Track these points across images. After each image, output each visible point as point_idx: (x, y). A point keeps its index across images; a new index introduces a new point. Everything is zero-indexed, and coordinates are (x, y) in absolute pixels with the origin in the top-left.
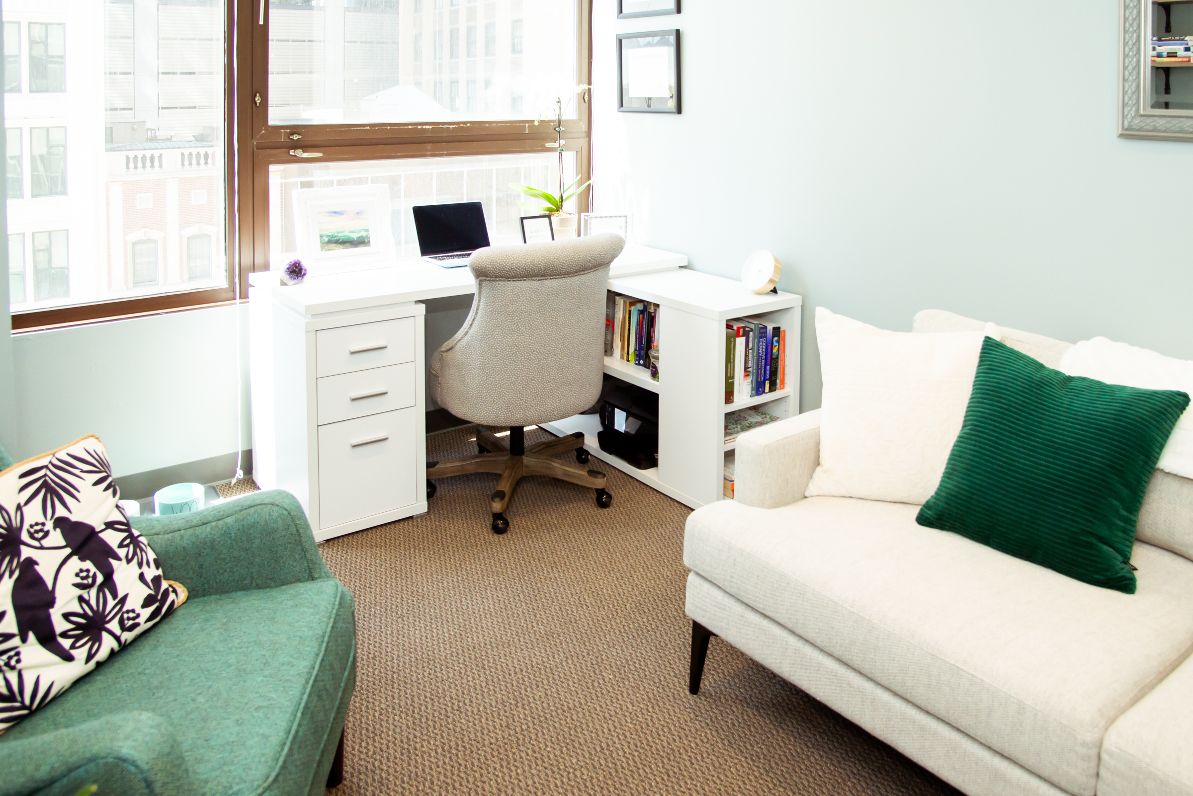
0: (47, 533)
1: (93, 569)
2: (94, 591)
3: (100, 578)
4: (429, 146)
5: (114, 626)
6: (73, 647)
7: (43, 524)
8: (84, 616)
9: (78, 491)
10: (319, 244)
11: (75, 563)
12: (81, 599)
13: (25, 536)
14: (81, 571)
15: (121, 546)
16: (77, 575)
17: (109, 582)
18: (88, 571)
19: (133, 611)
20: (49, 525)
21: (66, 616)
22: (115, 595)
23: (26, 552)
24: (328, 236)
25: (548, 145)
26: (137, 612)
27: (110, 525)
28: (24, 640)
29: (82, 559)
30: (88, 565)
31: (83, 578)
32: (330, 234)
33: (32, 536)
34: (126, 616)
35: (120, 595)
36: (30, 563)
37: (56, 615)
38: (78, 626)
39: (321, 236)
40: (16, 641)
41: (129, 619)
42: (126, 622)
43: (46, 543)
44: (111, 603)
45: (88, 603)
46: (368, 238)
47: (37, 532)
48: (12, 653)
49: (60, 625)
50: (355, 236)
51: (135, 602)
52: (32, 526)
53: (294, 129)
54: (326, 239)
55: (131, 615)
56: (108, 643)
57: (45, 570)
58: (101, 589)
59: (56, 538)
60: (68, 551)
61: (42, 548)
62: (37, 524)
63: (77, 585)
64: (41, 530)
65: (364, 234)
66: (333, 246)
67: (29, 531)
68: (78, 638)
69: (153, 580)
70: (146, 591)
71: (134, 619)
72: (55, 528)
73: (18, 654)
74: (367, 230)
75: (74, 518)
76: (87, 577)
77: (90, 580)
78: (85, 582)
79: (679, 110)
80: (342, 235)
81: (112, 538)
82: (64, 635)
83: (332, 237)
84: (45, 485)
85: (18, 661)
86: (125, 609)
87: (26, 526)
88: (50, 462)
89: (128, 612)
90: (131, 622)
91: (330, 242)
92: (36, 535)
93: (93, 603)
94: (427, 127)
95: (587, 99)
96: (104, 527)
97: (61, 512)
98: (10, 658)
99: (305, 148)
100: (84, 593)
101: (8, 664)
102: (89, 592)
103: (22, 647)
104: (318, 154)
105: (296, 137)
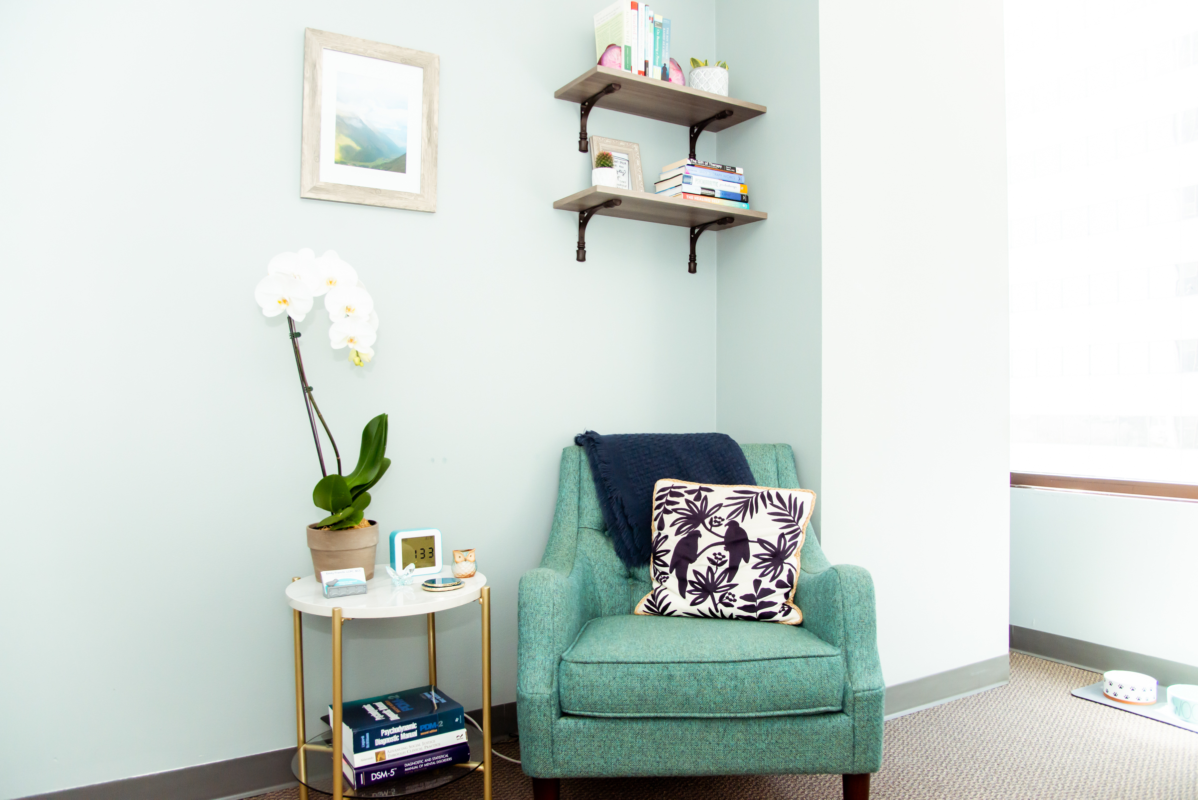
0: (720, 525)
1: (728, 557)
2: (721, 569)
3: (727, 565)
5: (717, 596)
6: (690, 592)
7: (723, 520)
8: (706, 579)
9: (757, 512)
11: (721, 549)
12: (710, 569)
13: (707, 521)
14: (720, 554)
15: (757, 556)
16: (715, 554)
17: (733, 570)
18: (724, 557)
19: (734, 596)
20: (726, 521)
21: (696, 573)
22: (729, 581)
23: (701, 528)
26: (735, 598)
27: (761, 542)
28: (671, 572)
29: (726, 549)
30: (727, 554)
31: (716, 558)
33: (711, 523)
34: (727, 595)
35: (732, 582)
36: (698, 534)
37: (691, 567)
38: (700, 583)
40: (667, 570)
41: (727, 598)
42: (725, 598)
43: (714, 529)
44: (725, 583)
45: (713, 575)
47: (716, 521)
48: (666, 576)
49: (690, 576)
51: (738, 592)
52: (716, 517)
55: (730, 597)
56: (706, 606)
57: (702, 543)
58: (725, 571)
59: (722, 530)
60: (723, 540)
61: (710, 530)
62: (720, 518)
63: (709, 559)
64: (719, 522)
67: (712, 519)
68: (697, 589)
69: (763, 589)
70: (751, 590)
71: (731, 600)
72: (726, 526)
73: (668, 578)
75: (742, 526)
76: (720, 559)
77: (719, 562)
78: (716, 561)
81: (755, 549)
82: (692, 583)
84: (746, 502)
85: (665, 581)
86: (729, 591)
87: (713, 516)
88: (762, 493)
89: (730, 594)
90: (727, 601)
92: (713, 523)
93: (716, 576)
96: (756, 540)
97: (738, 519)
98: (664, 577)
100: (714, 568)
101: (661, 579)
102: (717, 568)
103: (670, 575)
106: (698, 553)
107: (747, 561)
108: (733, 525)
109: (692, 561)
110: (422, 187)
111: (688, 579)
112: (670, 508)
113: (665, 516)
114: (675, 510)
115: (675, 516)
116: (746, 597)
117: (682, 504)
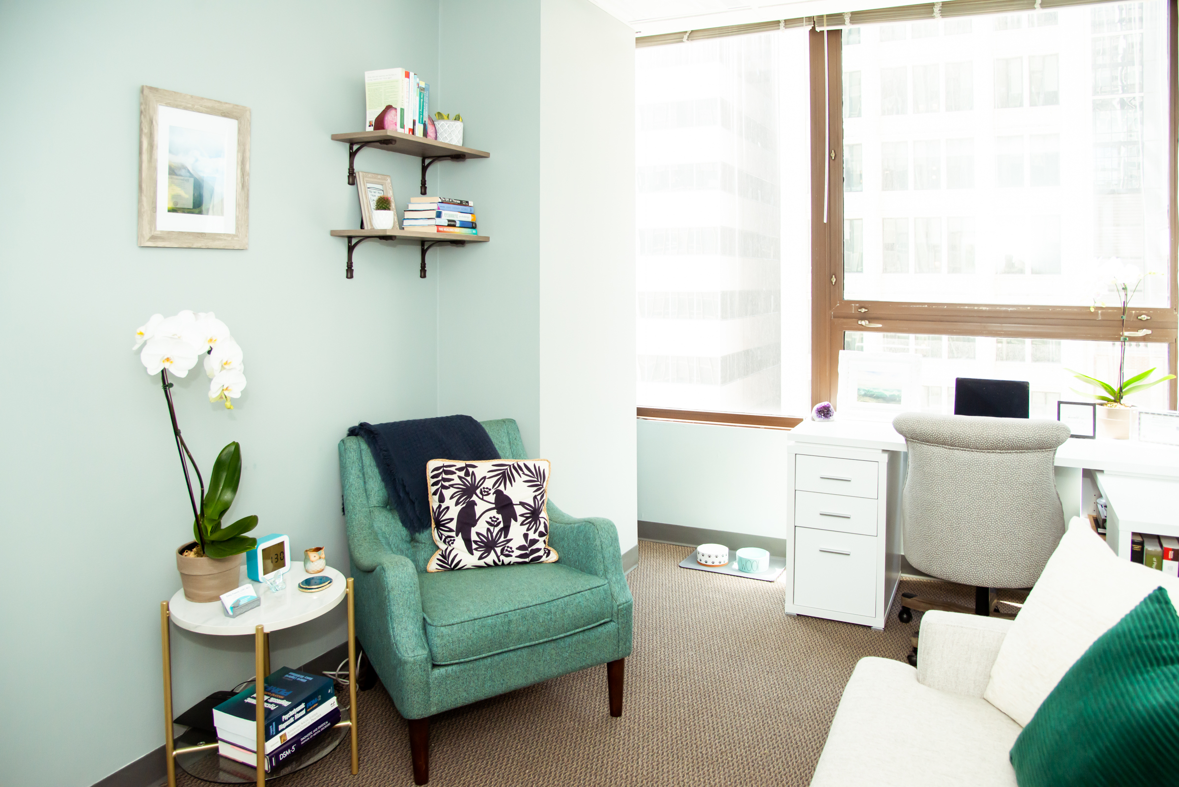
0: (489, 494)
1: (501, 519)
2: (497, 529)
3: (501, 525)
5: (498, 550)
6: (476, 549)
7: (490, 490)
8: (487, 538)
9: (515, 481)
10: (855, 395)
11: (494, 513)
12: (488, 530)
13: (478, 491)
14: (494, 517)
15: (522, 515)
16: (491, 518)
17: (506, 529)
18: (498, 519)
19: (511, 548)
20: (493, 491)
21: (478, 534)
22: (506, 536)
23: (474, 498)
24: (864, 390)
26: (513, 549)
27: (522, 504)
28: (457, 535)
29: (498, 513)
30: (500, 516)
31: (492, 521)
32: (867, 389)
33: (481, 493)
34: (506, 548)
35: (508, 538)
36: (474, 504)
37: (474, 530)
38: (482, 541)
39: (859, 389)
40: (453, 534)
41: (507, 550)
42: (505, 551)
43: (485, 498)
44: (502, 539)
45: (492, 534)
46: (902, 396)
47: (485, 491)
48: (452, 539)
49: (474, 537)
50: (888, 394)
51: (514, 545)
52: (484, 488)
53: (862, 304)
54: (863, 393)
55: (509, 549)
56: (491, 558)
57: (478, 510)
58: (501, 530)
59: (492, 498)
60: (494, 506)
61: (482, 499)
62: (487, 488)
63: (488, 522)
64: (487, 492)
65: (896, 393)
66: (867, 399)
67: (481, 489)
68: (480, 547)
69: (530, 540)
70: (523, 542)
71: (509, 552)
72: (493, 494)
73: (454, 540)
74: (899, 391)
75: (505, 493)
76: (496, 521)
77: (496, 523)
78: (493, 523)
80: (877, 391)
81: (519, 510)
82: (476, 542)
83: (868, 391)
84: (504, 474)
85: (453, 543)
86: (507, 545)
87: (482, 487)
88: (513, 464)
89: (508, 547)
90: (507, 553)
91: (865, 395)
92: (483, 493)
93: (494, 535)
96: (519, 503)
97: (502, 488)
98: (451, 540)
99: (871, 319)
100: (492, 528)
101: (448, 542)
102: (494, 528)
103: (456, 538)
104: (880, 326)
105: (863, 310)
106: (477, 518)
107: (516, 520)
108: (499, 493)
109: (474, 525)
110: (237, 228)
111: (472, 539)
112: (447, 484)
113: (444, 491)
114: (452, 486)
115: (452, 491)
116: (521, 548)
117: (457, 481)
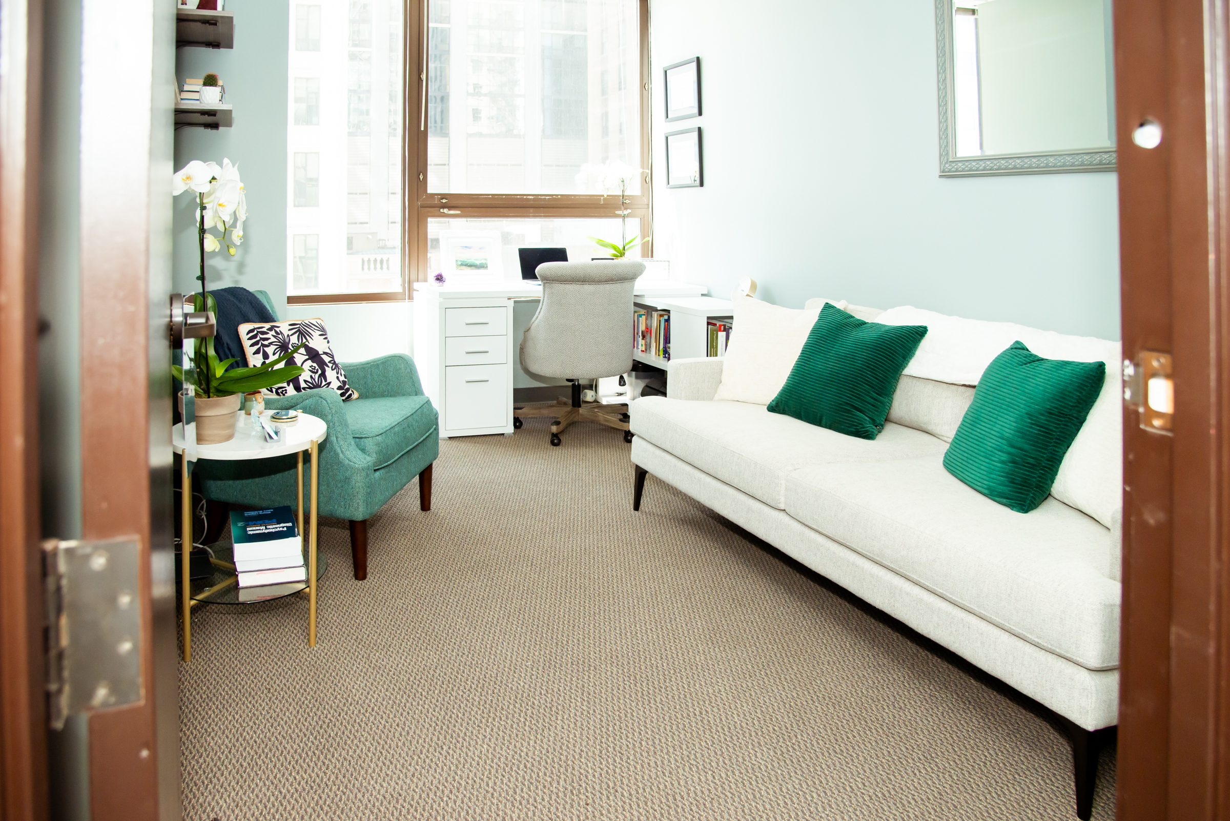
0: (299, 348)
1: (317, 367)
2: (317, 376)
3: (320, 372)
4: (531, 210)
7: (297, 344)
8: (312, 384)
9: (311, 336)
10: (455, 266)
11: (309, 363)
12: (311, 376)
13: (290, 347)
14: (313, 366)
15: (329, 362)
16: (311, 367)
17: (323, 375)
19: (333, 390)
21: (305, 381)
22: (326, 381)
23: (291, 352)
25: (618, 212)
27: (325, 353)
28: (289, 385)
29: (313, 362)
30: (315, 365)
32: (462, 260)
33: (293, 347)
35: (328, 381)
37: (301, 379)
38: (309, 388)
39: (457, 261)
43: (298, 351)
44: (323, 383)
45: (314, 380)
46: (486, 264)
47: (295, 346)
49: (303, 384)
50: (478, 263)
51: (334, 386)
52: (293, 344)
53: (443, 196)
54: (460, 263)
58: (320, 376)
59: (303, 351)
60: (307, 357)
61: (296, 352)
62: (295, 343)
63: (308, 371)
64: (297, 346)
65: (484, 262)
66: (464, 267)
67: (291, 345)
69: (341, 381)
70: (338, 383)
72: (302, 347)
74: (486, 260)
75: (310, 345)
76: (314, 369)
77: (314, 371)
78: (312, 370)
79: (702, 184)
80: (470, 261)
81: (326, 359)
82: (304, 389)
83: (464, 262)
84: (299, 330)
87: (291, 343)
88: (301, 323)
91: (462, 265)
92: (295, 348)
93: (316, 380)
94: (530, 197)
95: (648, 180)
96: (323, 353)
97: (305, 342)
99: (450, 207)
100: (313, 375)
101: (282, 393)
103: (288, 388)
104: (458, 212)
105: (444, 201)
107: (327, 366)
108: (305, 346)
111: (302, 386)
112: (266, 343)
113: (266, 349)
114: (271, 343)
115: (273, 348)
116: (339, 388)
117: (273, 339)
